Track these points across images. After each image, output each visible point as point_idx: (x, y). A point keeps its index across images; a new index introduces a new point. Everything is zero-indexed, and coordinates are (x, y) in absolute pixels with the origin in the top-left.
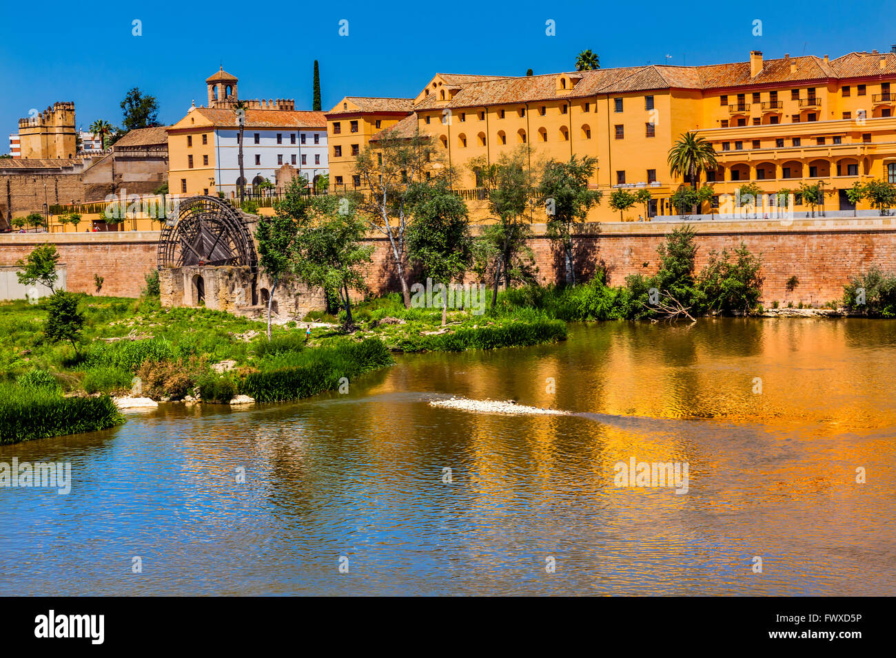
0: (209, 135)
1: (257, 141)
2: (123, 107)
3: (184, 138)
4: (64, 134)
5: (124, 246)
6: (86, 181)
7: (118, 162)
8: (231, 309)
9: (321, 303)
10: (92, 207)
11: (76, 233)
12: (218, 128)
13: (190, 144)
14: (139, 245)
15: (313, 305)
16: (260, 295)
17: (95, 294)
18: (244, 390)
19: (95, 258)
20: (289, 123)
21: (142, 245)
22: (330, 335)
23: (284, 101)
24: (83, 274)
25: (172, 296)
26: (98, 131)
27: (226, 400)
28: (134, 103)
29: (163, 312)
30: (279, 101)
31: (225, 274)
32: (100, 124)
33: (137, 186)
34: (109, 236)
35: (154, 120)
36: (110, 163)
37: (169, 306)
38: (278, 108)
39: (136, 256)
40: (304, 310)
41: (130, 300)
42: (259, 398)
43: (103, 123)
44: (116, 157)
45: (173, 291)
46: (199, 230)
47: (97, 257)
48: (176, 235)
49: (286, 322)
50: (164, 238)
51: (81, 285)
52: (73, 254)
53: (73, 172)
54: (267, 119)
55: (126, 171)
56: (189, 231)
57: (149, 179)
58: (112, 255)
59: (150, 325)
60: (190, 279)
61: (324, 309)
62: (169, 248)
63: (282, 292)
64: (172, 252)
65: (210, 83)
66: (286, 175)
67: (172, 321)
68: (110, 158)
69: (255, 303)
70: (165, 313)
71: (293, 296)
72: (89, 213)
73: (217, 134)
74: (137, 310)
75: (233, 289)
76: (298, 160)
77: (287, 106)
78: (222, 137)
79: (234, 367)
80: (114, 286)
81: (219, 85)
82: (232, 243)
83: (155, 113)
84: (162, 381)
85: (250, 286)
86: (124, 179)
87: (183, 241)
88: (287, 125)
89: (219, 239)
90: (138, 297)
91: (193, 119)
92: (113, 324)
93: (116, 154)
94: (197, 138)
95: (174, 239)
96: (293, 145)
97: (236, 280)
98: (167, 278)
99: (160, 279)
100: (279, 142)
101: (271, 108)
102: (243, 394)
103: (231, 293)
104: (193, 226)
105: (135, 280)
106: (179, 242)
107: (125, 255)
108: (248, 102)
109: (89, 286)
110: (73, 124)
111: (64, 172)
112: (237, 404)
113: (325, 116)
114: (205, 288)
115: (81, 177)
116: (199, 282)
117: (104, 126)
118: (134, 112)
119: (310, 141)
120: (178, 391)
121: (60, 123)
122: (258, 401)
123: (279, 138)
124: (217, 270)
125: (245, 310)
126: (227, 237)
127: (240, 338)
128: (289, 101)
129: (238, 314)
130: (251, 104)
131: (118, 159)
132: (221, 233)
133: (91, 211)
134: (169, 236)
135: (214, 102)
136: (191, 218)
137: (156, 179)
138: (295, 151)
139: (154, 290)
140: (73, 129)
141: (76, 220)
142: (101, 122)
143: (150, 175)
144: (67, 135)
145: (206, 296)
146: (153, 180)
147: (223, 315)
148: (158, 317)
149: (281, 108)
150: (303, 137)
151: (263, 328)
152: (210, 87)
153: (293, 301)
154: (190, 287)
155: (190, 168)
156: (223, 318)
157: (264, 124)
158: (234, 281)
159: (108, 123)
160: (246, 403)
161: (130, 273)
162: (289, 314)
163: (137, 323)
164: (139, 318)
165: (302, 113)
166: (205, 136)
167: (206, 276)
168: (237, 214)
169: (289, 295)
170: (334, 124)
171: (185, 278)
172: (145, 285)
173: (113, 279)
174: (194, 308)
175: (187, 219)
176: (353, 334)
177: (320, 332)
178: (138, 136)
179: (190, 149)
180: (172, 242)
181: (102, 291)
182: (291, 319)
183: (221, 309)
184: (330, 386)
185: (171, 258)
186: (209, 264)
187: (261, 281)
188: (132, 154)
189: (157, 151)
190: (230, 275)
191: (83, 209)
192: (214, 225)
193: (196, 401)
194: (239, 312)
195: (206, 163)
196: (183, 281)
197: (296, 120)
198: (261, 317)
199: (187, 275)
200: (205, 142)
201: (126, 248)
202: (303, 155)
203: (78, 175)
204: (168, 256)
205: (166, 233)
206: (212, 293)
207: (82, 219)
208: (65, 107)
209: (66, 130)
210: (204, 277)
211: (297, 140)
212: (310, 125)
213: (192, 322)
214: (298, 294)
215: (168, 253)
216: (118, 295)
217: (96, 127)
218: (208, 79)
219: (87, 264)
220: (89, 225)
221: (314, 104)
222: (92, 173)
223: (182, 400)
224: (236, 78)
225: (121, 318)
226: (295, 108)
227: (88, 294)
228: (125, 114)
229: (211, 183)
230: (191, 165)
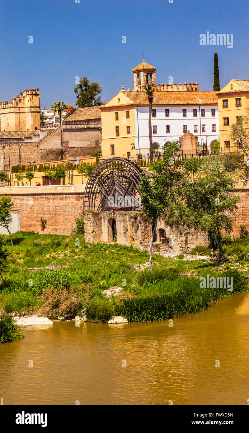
0: (131, 111)
1: (167, 116)
2: (76, 91)
3: (113, 113)
4: (32, 112)
5: (61, 196)
6: (41, 147)
7: (65, 133)
8: (137, 245)
9: (205, 240)
10: (42, 167)
11: (30, 187)
12: (138, 106)
13: (117, 119)
14: (72, 196)
15: (199, 241)
16: (158, 234)
17: (41, 233)
18: (119, 312)
19: (41, 206)
20: (192, 101)
21: (74, 196)
22: (206, 266)
23: (190, 84)
24: (32, 217)
25: (93, 235)
26: (57, 110)
27: (105, 320)
28: (84, 89)
29: (85, 247)
30: (186, 84)
31: (132, 217)
32: (59, 105)
33: (79, 150)
34: (51, 189)
35: (98, 101)
36: (60, 134)
37: (91, 242)
38: (185, 89)
39: (70, 203)
40: (192, 245)
41: (64, 237)
42: (131, 319)
43: (61, 104)
44: (64, 129)
45: (93, 231)
46: (113, 184)
47: (42, 204)
48: (97, 187)
49: (176, 255)
50: (88, 190)
51: (31, 226)
52: (25, 202)
53: (32, 141)
54: (175, 98)
55: (71, 139)
56: (106, 184)
57: (88, 145)
58: (53, 203)
59: (75, 257)
60: (106, 221)
61: (208, 245)
62: (91, 198)
63: (175, 232)
64: (93, 201)
65: (135, 72)
66: (187, 140)
67: (92, 253)
68: (59, 130)
69: (154, 240)
70: (87, 248)
71: (183, 235)
72: (40, 171)
73: (137, 110)
74: (67, 245)
75: (138, 229)
76: (199, 129)
77: (192, 88)
78: (140, 112)
79: (120, 293)
80: (54, 227)
81: (142, 74)
82: (138, 193)
83: (99, 95)
84: (58, 304)
85: (150, 226)
86: (70, 145)
87: (101, 192)
88: (190, 103)
89: (128, 190)
90: (69, 235)
91: (119, 99)
92: (48, 256)
93: (64, 127)
94: (122, 114)
95: (96, 191)
96: (195, 118)
97: (140, 222)
98: (89, 221)
99: (85, 221)
100: (184, 115)
101: (181, 90)
102: (119, 315)
103: (136, 232)
104: (109, 181)
105: (70, 222)
106: (99, 193)
107: (62, 203)
108: (163, 86)
109: (36, 226)
110: (38, 105)
111: (26, 141)
112: (114, 324)
113: (217, 95)
114: (117, 229)
115: (38, 144)
116: (113, 223)
117: (61, 106)
118: (83, 95)
119: (208, 114)
120: (70, 312)
121: (29, 104)
122: (130, 321)
123: (184, 111)
124: (125, 215)
125: (146, 246)
126: (134, 189)
127: (138, 268)
128: (194, 84)
129: (141, 249)
130: (165, 87)
131: (65, 130)
132: (130, 186)
133: (41, 169)
134: (92, 188)
135: (138, 86)
136: (108, 174)
137: (93, 145)
138: (197, 122)
139: (81, 230)
140: (38, 109)
141: (30, 177)
142: (59, 103)
143: (90, 142)
144: (33, 113)
145: (118, 235)
146: (91, 146)
147: (130, 249)
148: (81, 251)
149: (188, 89)
150: (203, 111)
151: (156, 260)
152: (135, 75)
153: (184, 238)
154: (106, 227)
155: (117, 136)
156: (130, 251)
157: (173, 102)
158: (138, 223)
159: (65, 104)
160: (121, 323)
161: (66, 217)
162: (180, 249)
163: (66, 255)
164: (68, 252)
165: (203, 93)
166: (128, 112)
167: (118, 219)
168: (141, 172)
169: (181, 234)
170: (224, 101)
171: (103, 220)
172: (75, 225)
173: (53, 221)
174: (108, 243)
175: (105, 175)
176: (223, 265)
177: (199, 263)
178: (83, 113)
179: (117, 122)
180: (94, 193)
181: (46, 230)
182: (180, 252)
183: (128, 245)
184: (190, 309)
185: (93, 206)
186: (121, 209)
187: (160, 223)
188: (76, 127)
189: (94, 124)
190: (136, 218)
191: (36, 169)
192: (124, 180)
193: (83, 321)
194: (142, 247)
195: (129, 132)
196: (101, 223)
197: (198, 98)
198: (158, 251)
199: (104, 218)
200: (128, 117)
201: (63, 198)
202: (203, 125)
203: (36, 142)
204: (91, 204)
205: (89, 186)
206: (122, 232)
207: (34, 176)
208: (32, 93)
209: (33, 110)
210: (116, 220)
211: (199, 114)
212: (208, 102)
213: (106, 255)
214: (188, 233)
215: (91, 201)
216: (57, 233)
217: (56, 107)
218: (134, 69)
219: (35, 210)
220: (40, 181)
221: (214, 86)
222: (46, 141)
223: (73, 320)
224: (154, 68)
225: (55, 252)
226: (199, 89)
227: (36, 232)
228: (78, 97)
229: (132, 147)
230: (118, 134)
